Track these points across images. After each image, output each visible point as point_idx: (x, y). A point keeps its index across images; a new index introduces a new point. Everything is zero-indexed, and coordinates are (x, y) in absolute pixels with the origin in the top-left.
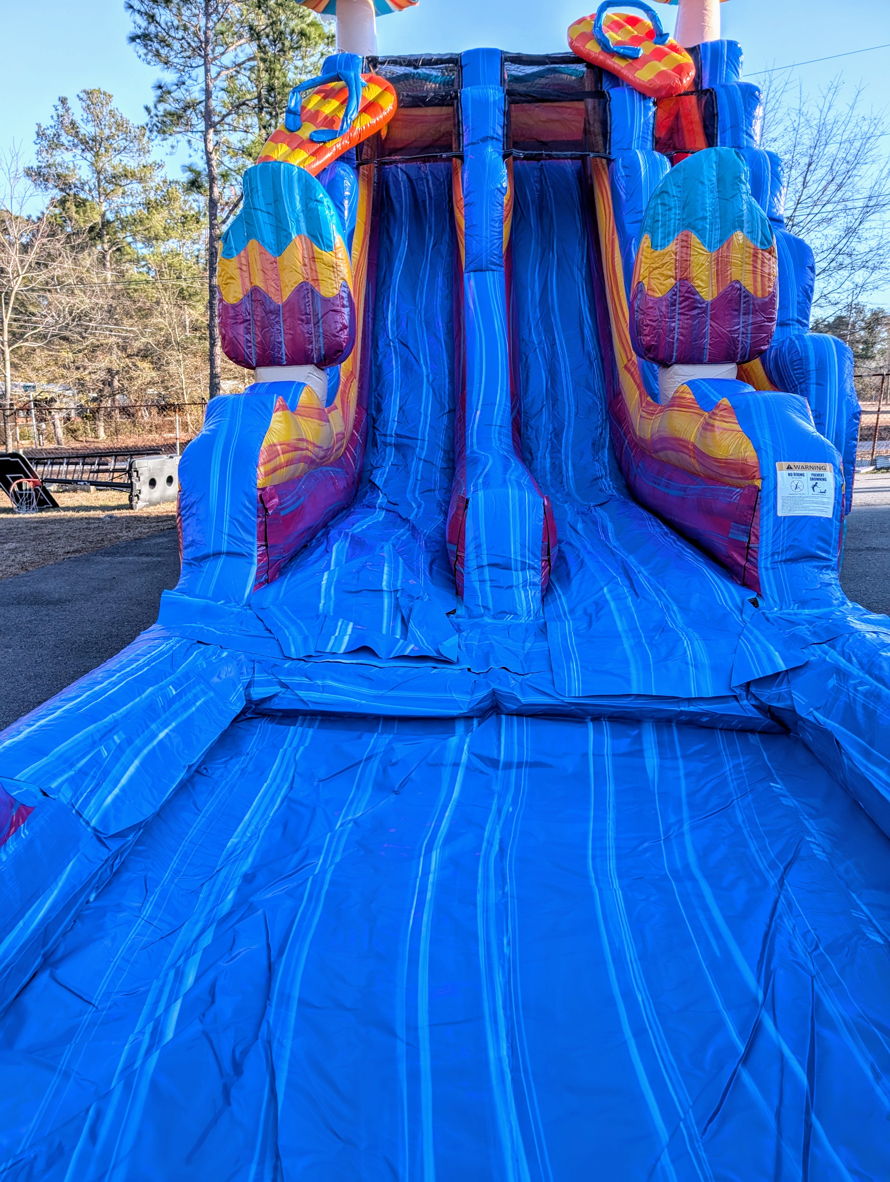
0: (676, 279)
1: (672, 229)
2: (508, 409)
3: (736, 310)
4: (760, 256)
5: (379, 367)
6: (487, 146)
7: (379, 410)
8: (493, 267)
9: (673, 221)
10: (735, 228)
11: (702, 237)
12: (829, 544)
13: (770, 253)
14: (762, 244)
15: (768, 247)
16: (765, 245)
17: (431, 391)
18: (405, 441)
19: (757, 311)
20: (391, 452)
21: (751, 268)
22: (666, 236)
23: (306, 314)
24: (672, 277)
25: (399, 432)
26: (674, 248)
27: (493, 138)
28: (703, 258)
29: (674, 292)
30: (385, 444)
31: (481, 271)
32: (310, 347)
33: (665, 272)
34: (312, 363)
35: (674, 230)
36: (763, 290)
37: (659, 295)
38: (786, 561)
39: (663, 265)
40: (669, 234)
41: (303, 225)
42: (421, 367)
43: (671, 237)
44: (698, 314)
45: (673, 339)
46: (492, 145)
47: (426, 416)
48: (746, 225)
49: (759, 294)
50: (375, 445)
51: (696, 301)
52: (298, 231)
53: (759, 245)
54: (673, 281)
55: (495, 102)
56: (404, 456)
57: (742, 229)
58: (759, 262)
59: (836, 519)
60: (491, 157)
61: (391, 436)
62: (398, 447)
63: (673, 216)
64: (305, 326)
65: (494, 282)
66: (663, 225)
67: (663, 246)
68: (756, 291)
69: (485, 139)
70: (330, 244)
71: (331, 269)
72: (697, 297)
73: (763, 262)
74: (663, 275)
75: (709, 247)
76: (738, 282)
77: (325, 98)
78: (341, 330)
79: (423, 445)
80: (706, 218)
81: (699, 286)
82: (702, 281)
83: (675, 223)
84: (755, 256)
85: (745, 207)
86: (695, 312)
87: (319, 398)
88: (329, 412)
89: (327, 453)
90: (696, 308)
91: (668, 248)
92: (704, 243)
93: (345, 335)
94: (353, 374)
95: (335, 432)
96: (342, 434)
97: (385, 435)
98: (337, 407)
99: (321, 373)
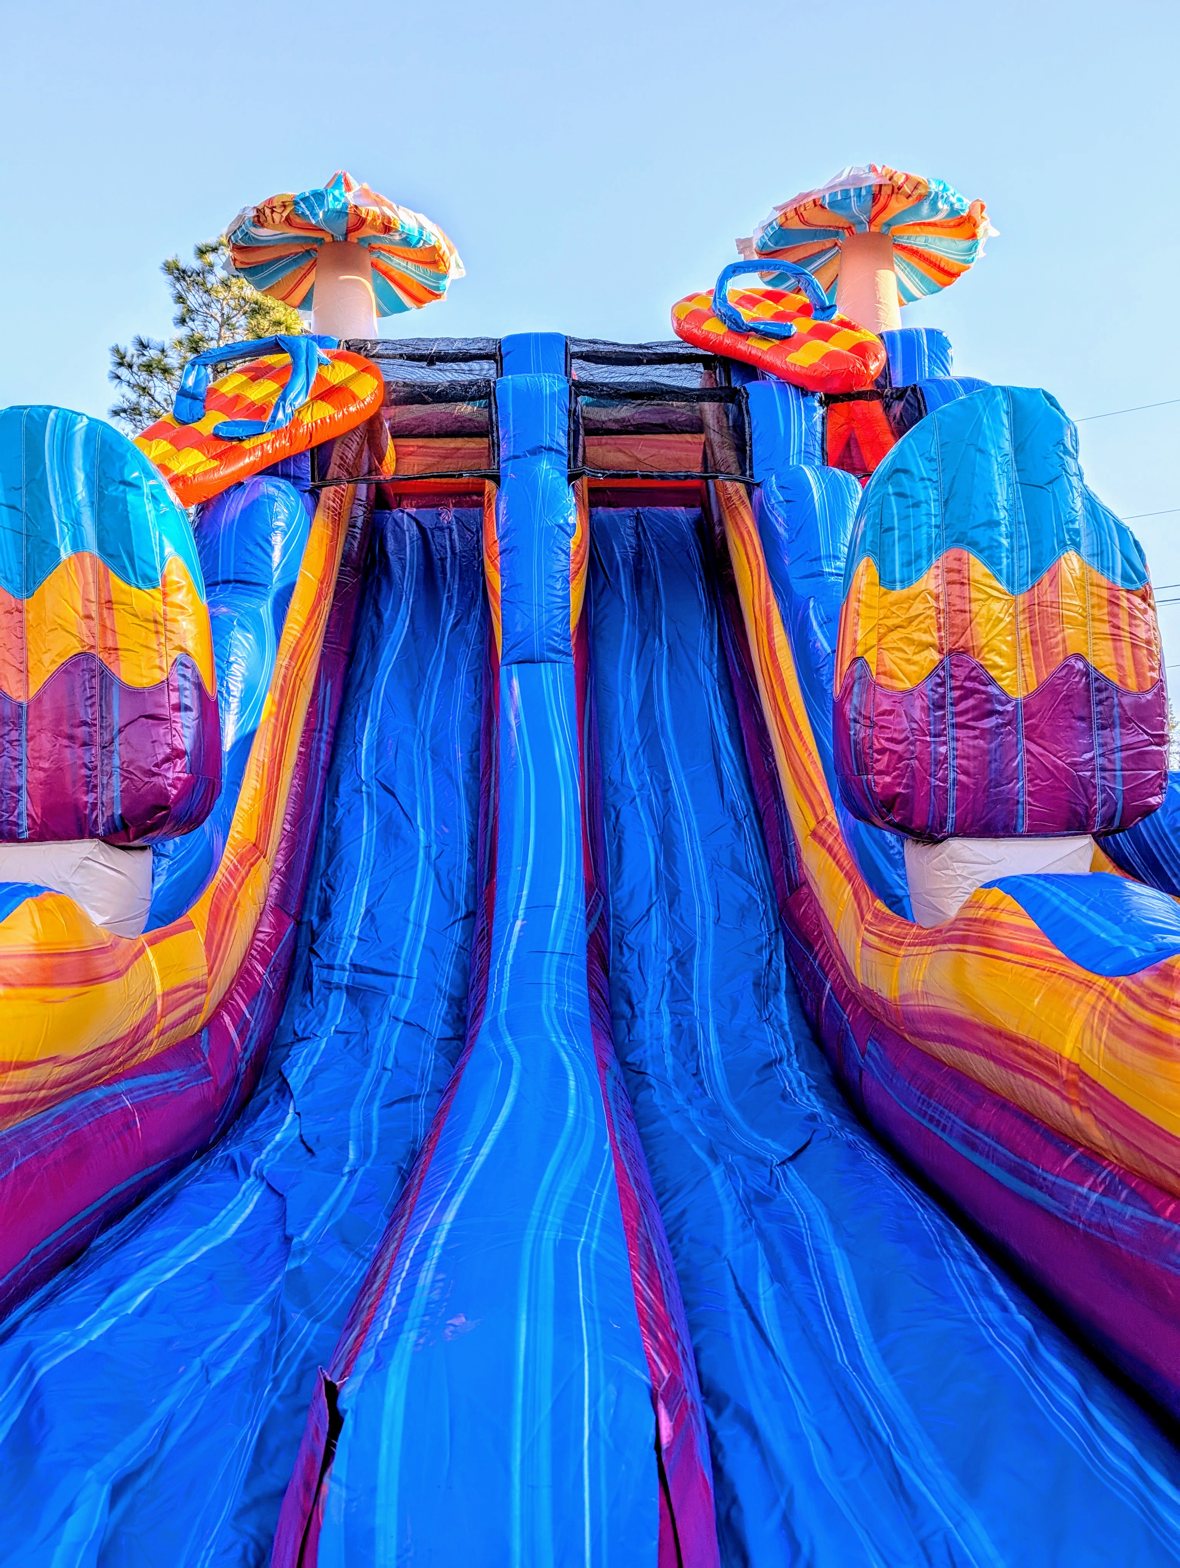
0: (940, 651)
1: (924, 545)
2: (581, 917)
3: (1082, 719)
4: (1124, 603)
5: (336, 832)
6: (540, 462)
7: (325, 914)
8: (553, 656)
9: (924, 529)
10: (1062, 547)
11: (992, 561)
13: (1144, 599)
14: (1126, 578)
15: (1139, 585)
16: (1133, 582)
18: (371, 979)
19: (1130, 720)
20: (339, 1001)
21: (1106, 628)
22: (914, 558)
23: (85, 723)
24: (932, 645)
25: (359, 961)
26: (931, 586)
27: (550, 449)
28: (996, 606)
29: (939, 678)
30: (328, 985)
31: (533, 662)
32: (90, 798)
33: (916, 636)
34: (93, 835)
35: (930, 548)
36: (1139, 675)
37: (905, 684)
39: (911, 620)
40: (919, 556)
41: (88, 531)
42: (416, 831)
43: (924, 562)
44: (998, 726)
45: (944, 780)
46: (549, 461)
47: (418, 925)
48: (1084, 541)
49: (1132, 683)
50: (308, 986)
51: (990, 698)
52: (77, 544)
53: (1119, 581)
54: (937, 657)
55: (553, 395)
56: (365, 1012)
57: (1079, 548)
58: (1124, 616)
60: (546, 476)
61: (343, 969)
62: (353, 992)
63: (924, 519)
64: (80, 751)
65: (555, 681)
66: (905, 537)
67: (906, 581)
68: (1123, 677)
69: (537, 451)
70: (149, 572)
71: (152, 626)
72: (991, 689)
73: (1132, 616)
74: (911, 641)
75: (1010, 583)
76: (1079, 657)
77: (253, 379)
78: (167, 759)
79: (407, 987)
80: (998, 524)
81: (996, 666)
82: (1000, 654)
83: (929, 535)
84: (1113, 602)
85: (1079, 502)
86: (991, 722)
87: (98, 919)
88: (152, 942)
89: (104, 1056)
90: (992, 713)
91: (918, 586)
92: (997, 574)
93: (177, 772)
94: (257, 849)
95: (159, 991)
96: (196, 985)
97: (331, 967)
98: (190, 926)
99: (121, 858)
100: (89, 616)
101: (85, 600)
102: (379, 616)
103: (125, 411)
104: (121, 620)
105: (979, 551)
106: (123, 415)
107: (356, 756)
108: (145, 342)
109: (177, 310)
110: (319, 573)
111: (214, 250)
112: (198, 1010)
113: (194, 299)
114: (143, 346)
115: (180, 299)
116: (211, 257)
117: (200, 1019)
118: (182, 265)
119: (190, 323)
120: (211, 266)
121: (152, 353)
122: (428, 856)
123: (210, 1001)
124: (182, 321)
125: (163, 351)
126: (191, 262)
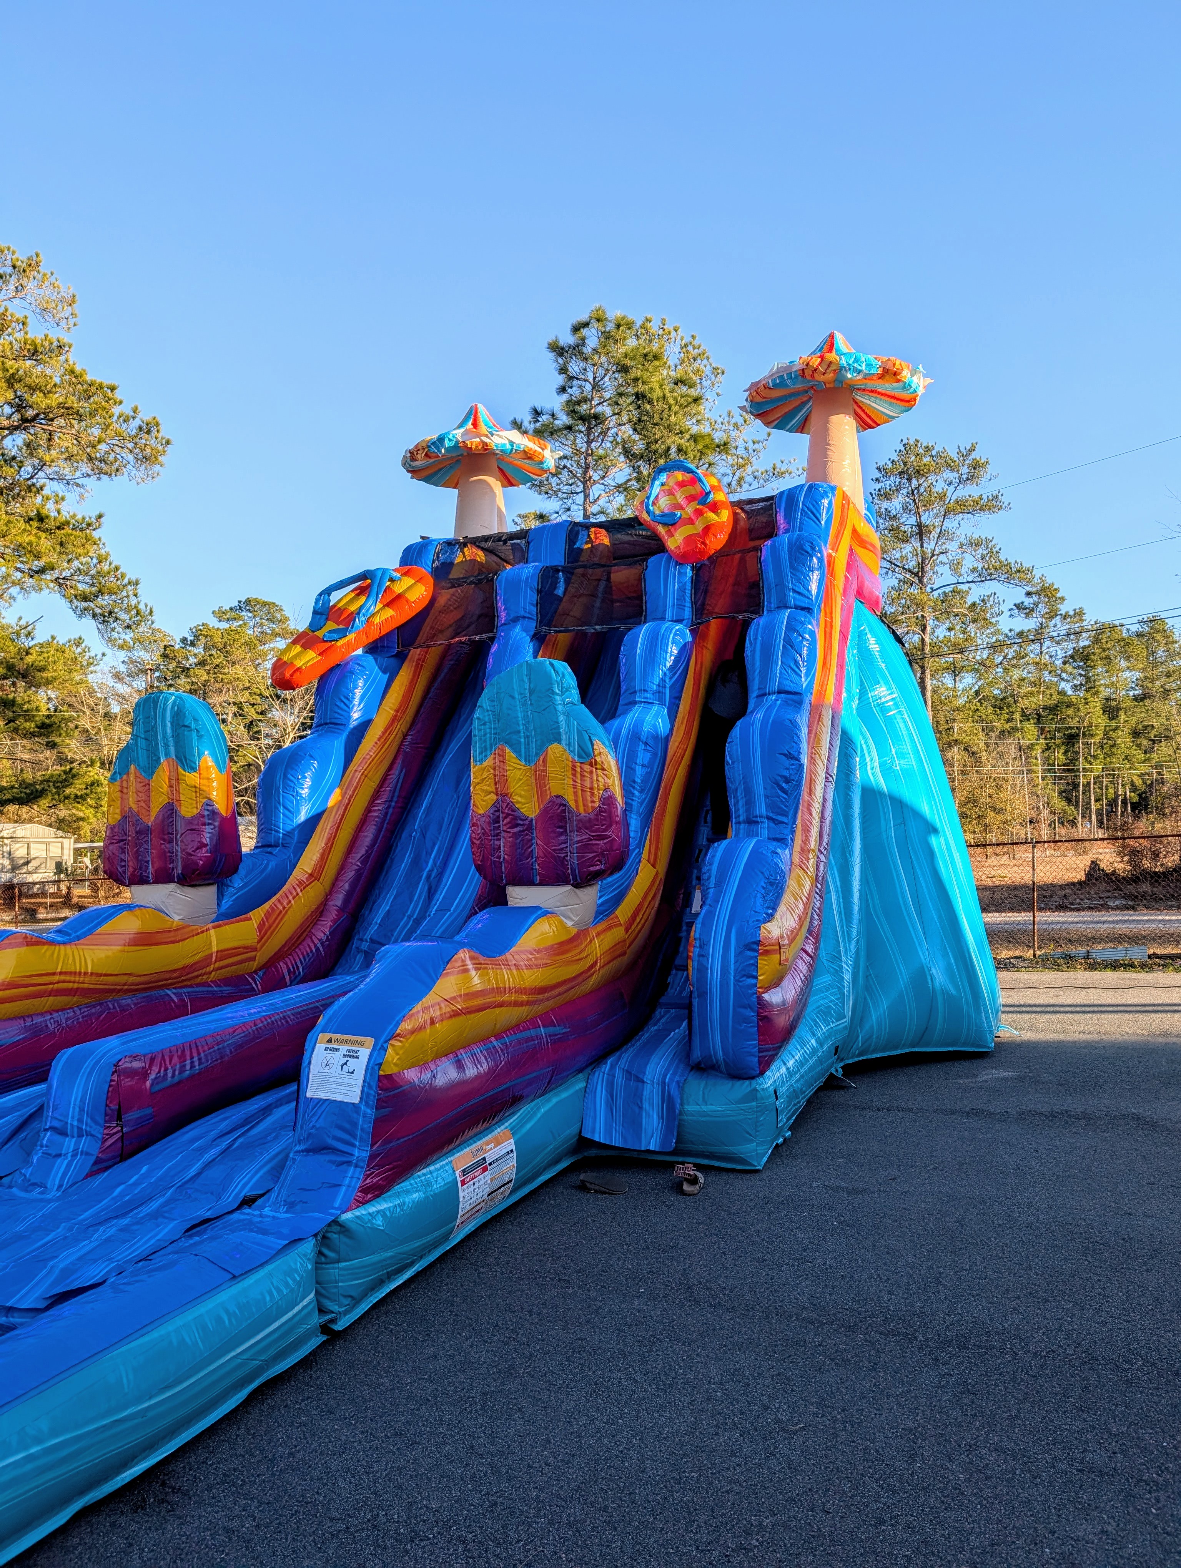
0: (497, 794)
1: (488, 743)
3: (561, 827)
4: (578, 769)
6: (515, 627)
9: (488, 735)
10: (550, 742)
11: (516, 750)
12: (354, 1136)
13: (591, 765)
14: (580, 756)
15: (587, 759)
16: (584, 758)
19: (580, 828)
21: (570, 782)
22: (484, 750)
23: (169, 833)
24: (491, 792)
25: (374, 938)
26: (491, 763)
27: (524, 617)
28: (519, 773)
29: (496, 808)
32: (171, 866)
33: (485, 788)
34: (174, 881)
35: (491, 745)
36: (586, 806)
37: (481, 812)
38: (308, 1151)
39: (483, 780)
40: (486, 749)
41: (172, 749)
43: (488, 752)
44: (520, 831)
45: (499, 857)
46: (522, 625)
48: (564, 737)
49: (582, 810)
51: (515, 818)
52: (167, 755)
53: (576, 758)
54: (495, 797)
57: (559, 741)
58: (579, 776)
59: (367, 1104)
60: (516, 636)
63: (488, 730)
64: (167, 845)
66: (480, 739)
67: (481, 761)
68: (577, 807)
69: (516, 620)
70: (193, 765)
71: (194, 789)
72: (517, 814)
73: (582, 776)
74: (483, 790)
75: (527, 760)
76: (558, 797)
77: (358, 594)
78: (198, 848)
81: (518, 802)
82: (521, 796)
83: (491, 738)
84: (573, 768)
85: (561, 718)
86: (517, 830)
87: (176, 918)
88: (214, 928)
89: (167, 976)
90: (517, 825)
91: (485, 764)
92: (519, 757)
93: (204, 853)
94: (314, 876)
95: (214, 949)
96: (245, 948)
98: (250, 919)
99: (189, 890)
100: (171, 786)
101: (170, 779)
104: (182, 786)
105: (511, 746)
107: (417, 814)
108: (539, 410)
109: (560, 380)
110: (396, 707)
111: (586, 325)
112: (253, 959)
113: (575, 367)
114: (537, 413)
115: (563, 370)
116: (584, 332)
117: (255, 965)
118: (562, 343)
119: (569, 390)
120: (583, 339)
121: (544, 418)
123: (264, 955)
124: (563, 390)
125: (553, 415)
126: (567, 339)
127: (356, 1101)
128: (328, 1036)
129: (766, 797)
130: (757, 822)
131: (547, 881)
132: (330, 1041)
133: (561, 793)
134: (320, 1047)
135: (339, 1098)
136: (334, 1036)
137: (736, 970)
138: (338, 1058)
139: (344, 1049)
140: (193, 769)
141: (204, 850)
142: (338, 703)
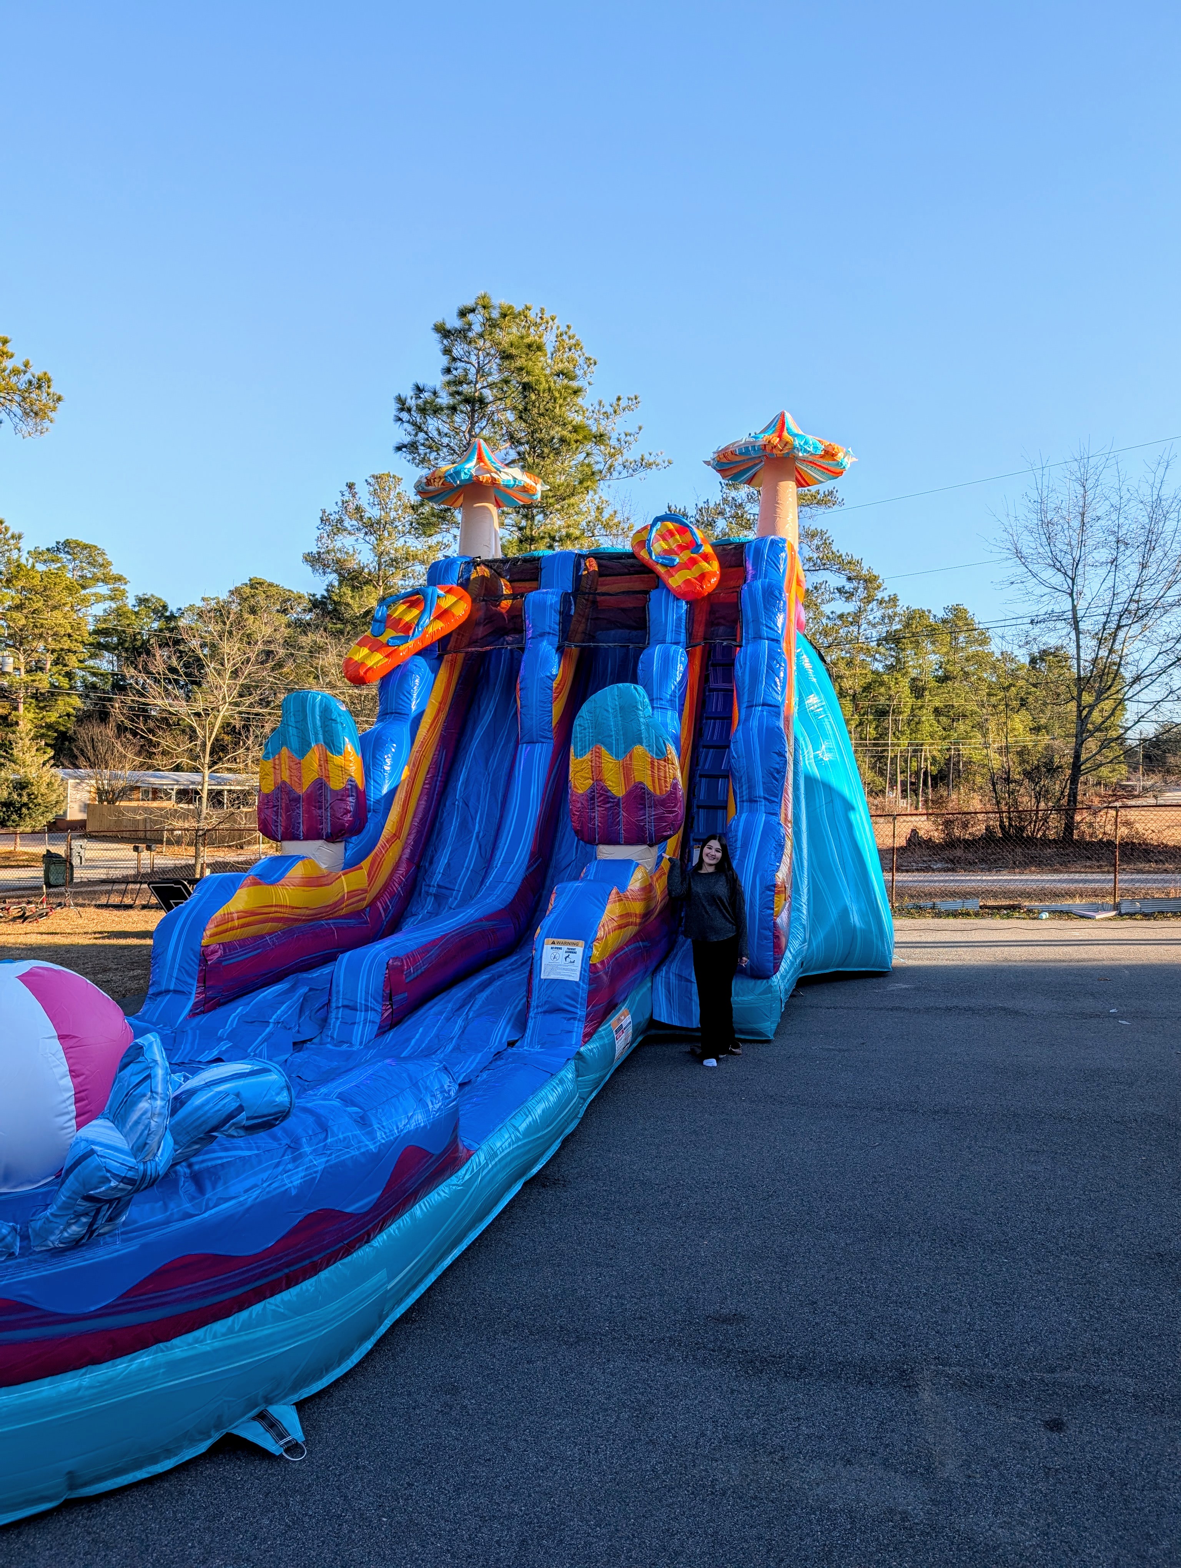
0: (593, 780)
2: (524, 866)
3: (641, 804)
4: (656, 764)
5: (441, 824)
6: (543, 641)
7: (431, 863)
8: (543, 740)
9: (587, 737)
10: (635, 744)
11: (610, 749)
12: (577, 1002)
13: (665, 761)
14: (657, 755)
15: (662, 757)
16: (660, 756)
17: (477, 846)
18: (443, 891)
19: (657, 806)
20: (430, 900)
21: (650, 772)
22: (583, 748)
23: (319, 801)
24: (590, 778)
25: (441, 884)
26: (589, 757)
27: (549, 633)
28: (611, 765)
29: (592, 789)
30: (427, 893)
31: (533, 742)
32: (321, 826)
33: (585, 775)
34: (322, 839)
35: (587, 744)
36: (660, 789)
37: (580, 792)
38: (545, 1012)
39: (583, 769)
40: (585, 748)
41: (321, 737)
42: (474, 825)
43: (588, 749)
44: (612, 807)
45: (594, 824)
46: (548, 640)
47: (468, 869)
48: (644, 741)
49: (658, 792)
50: (420, 894)
51: (608, 797)
52: (316, 741)
53: (654, 756)
54: (592, 782)
55: (551, 605)
56: (439, 905)
57: (641, 743)
58: (656, 768)
59: (584, 982)
61: (434, 886)
62: (436, 896)
63: (588, 734)
64: (318, 811)
65: (541, 754)
66: (581, 740)
67: (581, 756)
68: (655, 790)
69: (542, 635)
70: (342, 752)
71: (341, 768)
72: (608, 794)
73: (659, 769)
74: (582, 777)
75: (617, 756)
76: (641, 783)
77: (409, 607)
78: (345, 814)
79: (458, 894)
80: (612, 736)
81: (611, 786)
82: (612, 782)
83: (590, 739)
84: (652, 763)
85: (643, 727)
86: (608, 805)
87: (323, 866)
88: (344, 874)
89: (323, 910)
90: (609, 802)
91: (585, 757)
92: (611, 754)
93: (348, 817)
94: (396, 836)
95: (346, 891)
96: (362, 890)
97: (429, 886)
98: (361, 868)
99: (332, 846)
100: (320, 766)
101: (320, 760)
102: (479, 708)
103: (405, 446)
104: (330, 766)
105: (605, 746)
106: (404, 449)
107: (456, 786)
108: (421, 387)
109: (444, 361)
110: (439, 700)
111: (473, 311)
112: (364, 899)
113: (459, 350)
114: (419, 390)
115: (447, 351)
116: (470, 317)
117: (365, 903)
118: (448, 326)
119: (454, 372)
120: (470, 325)
121: (426, 395)
122: (477, 837)
123: (369, 897)
124: (448, 371)
125: (435, 393)
126: (454, 323)
127: (578, 980)
128: (551, 940)
129: (764, 783)
130: (756, 801)
131: (629, 842)
132: (553, 943)
133: (642, 780)
134: (547, 948)
135: (566, 978)
136: (556, 940)
137: (760, 904)
138: (562, 953)
139: (565, 948)
140: (340, 753)
141: (349, 815)
142: (402, 697)
